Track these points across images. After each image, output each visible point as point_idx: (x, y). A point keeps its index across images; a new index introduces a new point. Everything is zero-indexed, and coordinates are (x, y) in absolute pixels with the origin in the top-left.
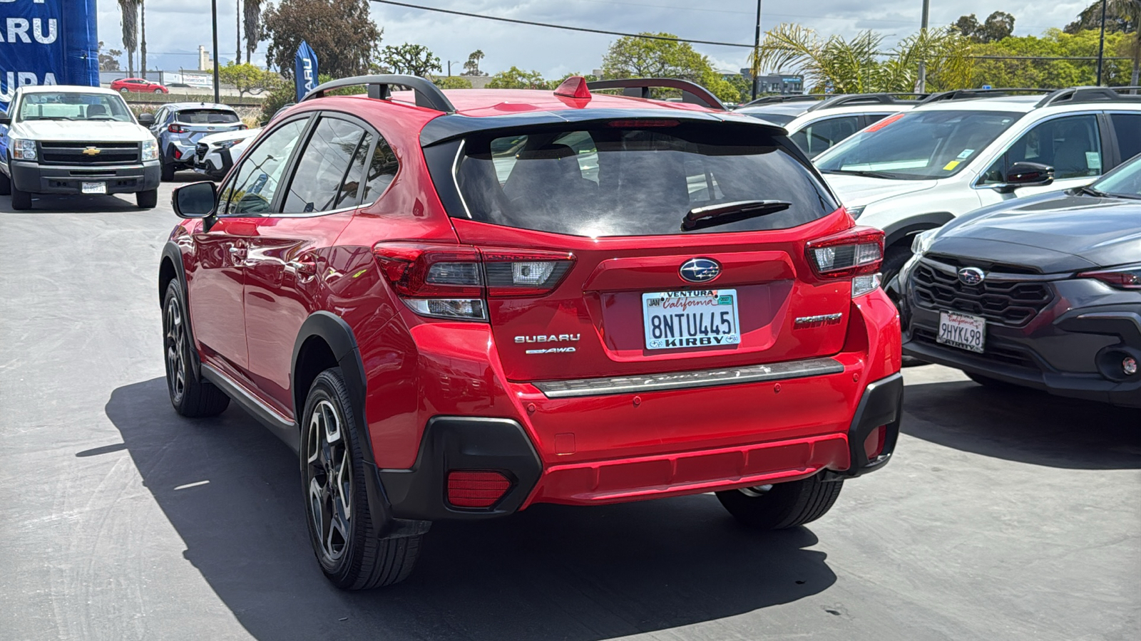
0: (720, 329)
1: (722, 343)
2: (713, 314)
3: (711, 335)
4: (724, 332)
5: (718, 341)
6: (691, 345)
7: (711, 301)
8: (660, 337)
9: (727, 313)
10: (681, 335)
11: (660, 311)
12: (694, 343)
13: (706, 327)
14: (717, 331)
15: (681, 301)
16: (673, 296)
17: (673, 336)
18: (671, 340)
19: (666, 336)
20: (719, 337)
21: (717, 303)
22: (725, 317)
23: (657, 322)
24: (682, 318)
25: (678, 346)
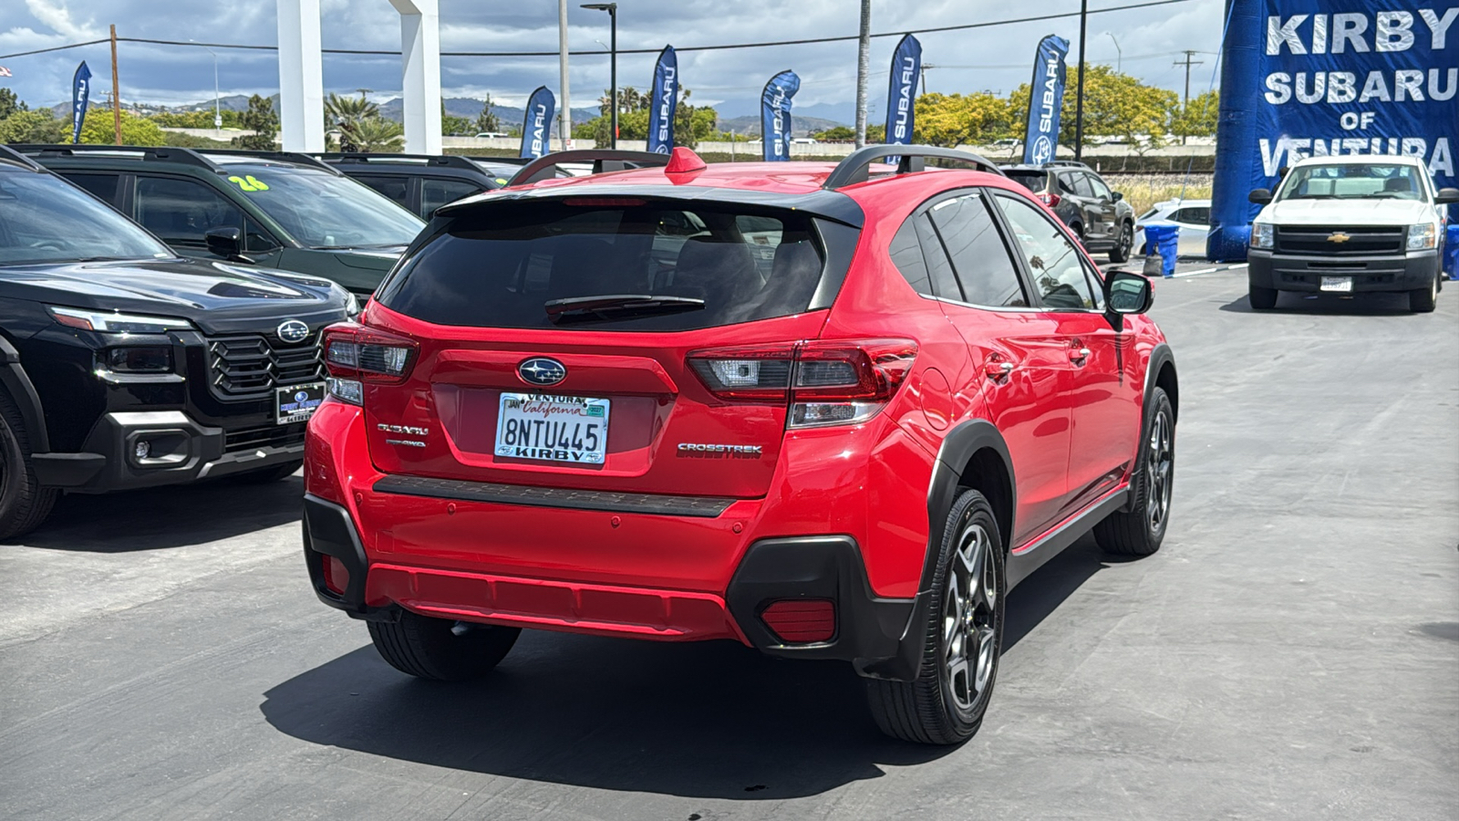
0: (583, 443)
1: (581, 460)
2: (578, 425)
3: (570, 450)
4: (588, 449)
5: (577, 458)
6: (544, 457)
7: (579, 410)
8: (512, 443)
9: (596, 426)
10: (536, 445)
11: (518, 415)
12: (548, 455)
13: (567, 439)
14: (579, 446)
15: (543, 406)
16: (534, 399)
17: (527, 444)
18: (523, 447)
19: (519, 444)
20: (578, 453)
21: (585, 413)
22: (592, 431)
23: (512, 426)
24: (541, 425)
25: (530, 456)
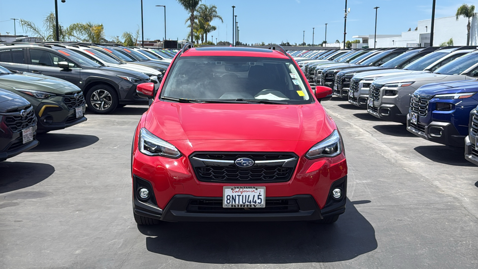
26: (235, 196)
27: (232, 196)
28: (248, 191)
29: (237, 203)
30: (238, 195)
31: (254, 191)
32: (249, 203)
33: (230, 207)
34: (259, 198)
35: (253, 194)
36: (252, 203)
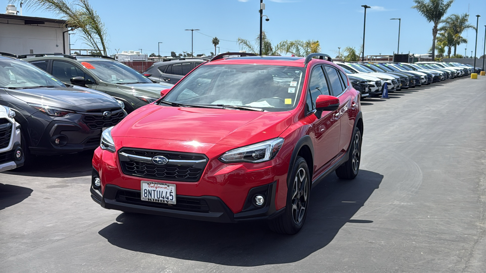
26: (151, 190)
27: (149, 190)
28: (161, 187)
29: (153, 197)
30: (153, 190)
31: (166, 187)
32: (162, 199)
33: (147, 200)
34: (170, 195)
35: (166, 190)
36: (165, 199)
